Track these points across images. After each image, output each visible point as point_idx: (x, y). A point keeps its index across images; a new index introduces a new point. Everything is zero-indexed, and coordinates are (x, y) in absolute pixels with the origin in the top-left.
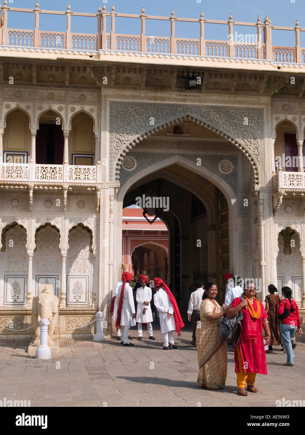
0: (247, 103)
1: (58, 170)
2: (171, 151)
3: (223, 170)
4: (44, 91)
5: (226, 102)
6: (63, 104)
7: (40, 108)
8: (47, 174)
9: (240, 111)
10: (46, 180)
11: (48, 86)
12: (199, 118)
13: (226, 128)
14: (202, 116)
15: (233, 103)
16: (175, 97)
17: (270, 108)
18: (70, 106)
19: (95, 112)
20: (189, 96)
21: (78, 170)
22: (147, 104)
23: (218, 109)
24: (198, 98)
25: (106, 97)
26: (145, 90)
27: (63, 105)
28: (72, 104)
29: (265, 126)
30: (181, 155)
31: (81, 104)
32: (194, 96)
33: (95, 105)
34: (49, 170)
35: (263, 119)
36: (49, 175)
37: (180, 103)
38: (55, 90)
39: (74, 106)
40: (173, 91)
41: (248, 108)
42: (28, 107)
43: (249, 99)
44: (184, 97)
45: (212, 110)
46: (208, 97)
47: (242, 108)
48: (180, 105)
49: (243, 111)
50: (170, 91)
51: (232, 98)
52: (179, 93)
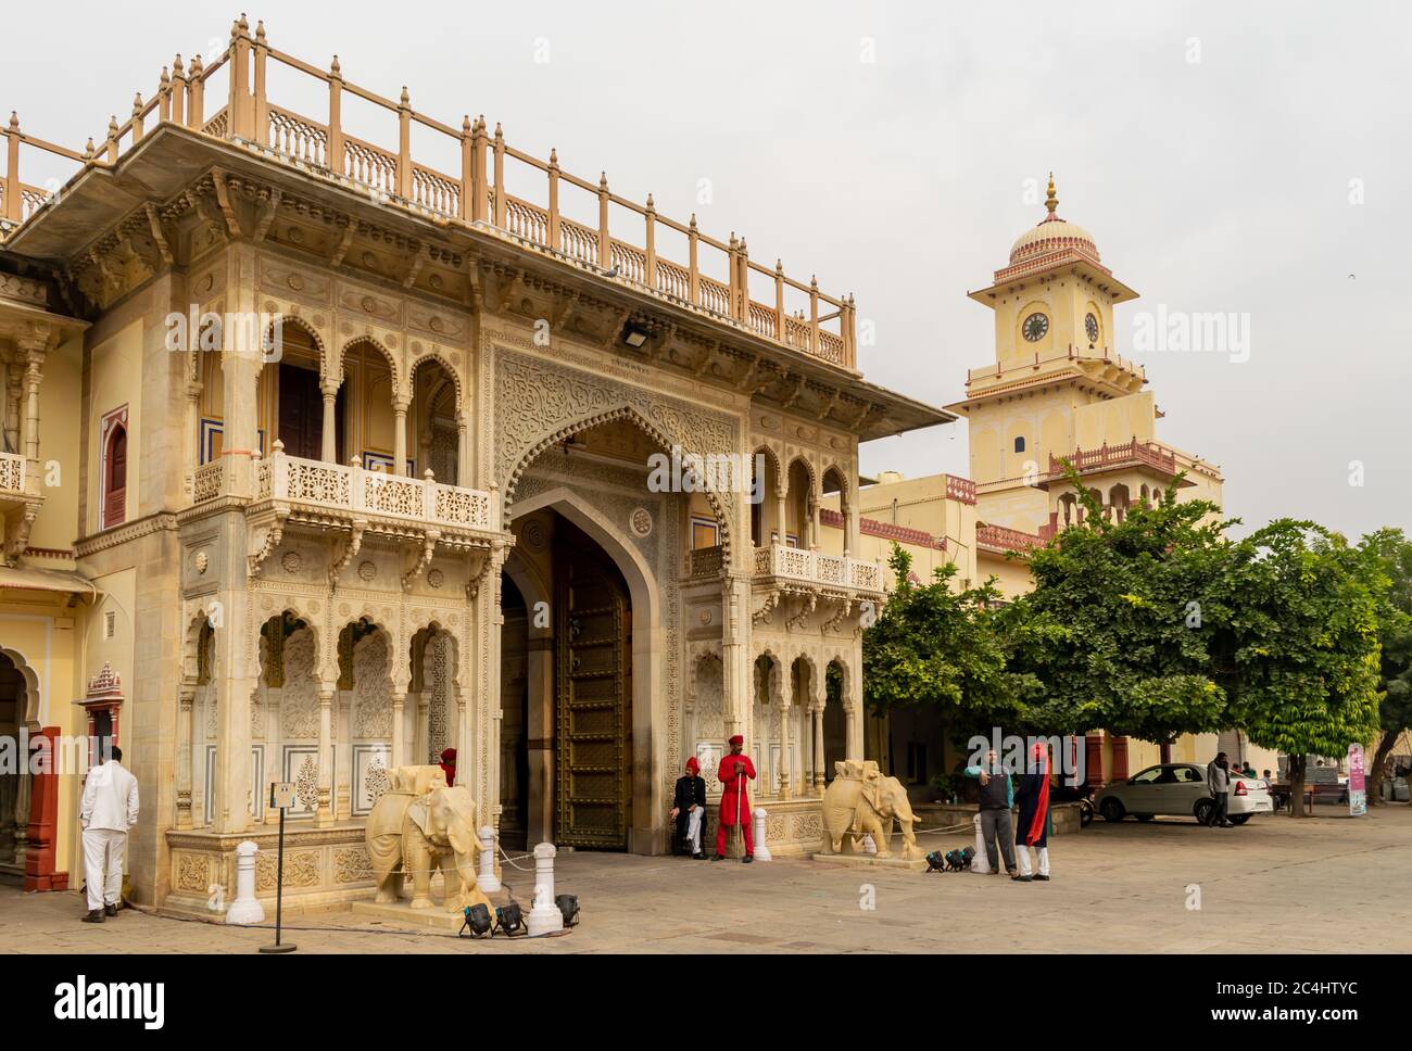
1: (413, 490)
2: (553, 476)
3: (637, 529)
4: (356, 289)
5: (688, 394)
6: (397, 329)
7: (347, 330)
8: (390, 498)
10: (388, 513)
11: (365, 278)
12: (646, 416)
14: (651, 413)
16: (610, 363)
18: (412, 339)
19: (461, 365)
20: (633, 367)
21: (454, 498)
23: (676, 405)
25: (489, 333)
26: (561, 336)
27: (397, 334)
28: (416, 335)
30: (569, 486)
31: (434, 340)
32: (639, 369)
33: (463, 349)
34: (394, 488)
36: (394, 501)
38: (380, 292)
39: (421, 340)
40: (606, 350)
42: (319, 322)
44: (625, 368)
46: (661, 378)
48: (616, 383)
51: (695, 386)
52: (615, 357)
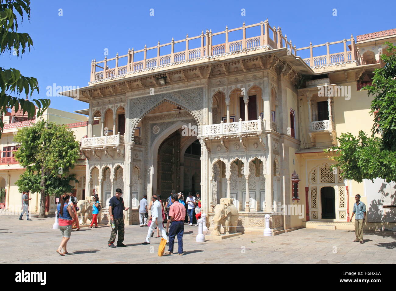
0: (194, 85)
1: (103, 139)
4: (107, 99)
6: (113, 104)
7: (105, 108)
8: (99, 142)
9: (191, 91)
11: (108, 97)
12: (170, 100)
13: (183, 103)
15: (187, 87)
16: (158, 90)
17: (207, 85)
20: (165, 88)
21: (110, 138)
22: (146, 97)
23: (179, 93)
24: (169, 88)
25: (128, 97)
29: (204, 97)
30: (181, 121)
31: (120, 103)
32: (167, 87)
33: (125, 102)
34: (100, 139)
35: (203, 93)
39: (117, 104)
41: (195, 88)
43: (195, 82)
44: (162, 89)
45: (176, 94)
46: (174, 87)
47: (192, 89)
48: (161, 94)
49: (193, 91)
50: (156, 87)
51: (186, 84)
52: (160, 88)
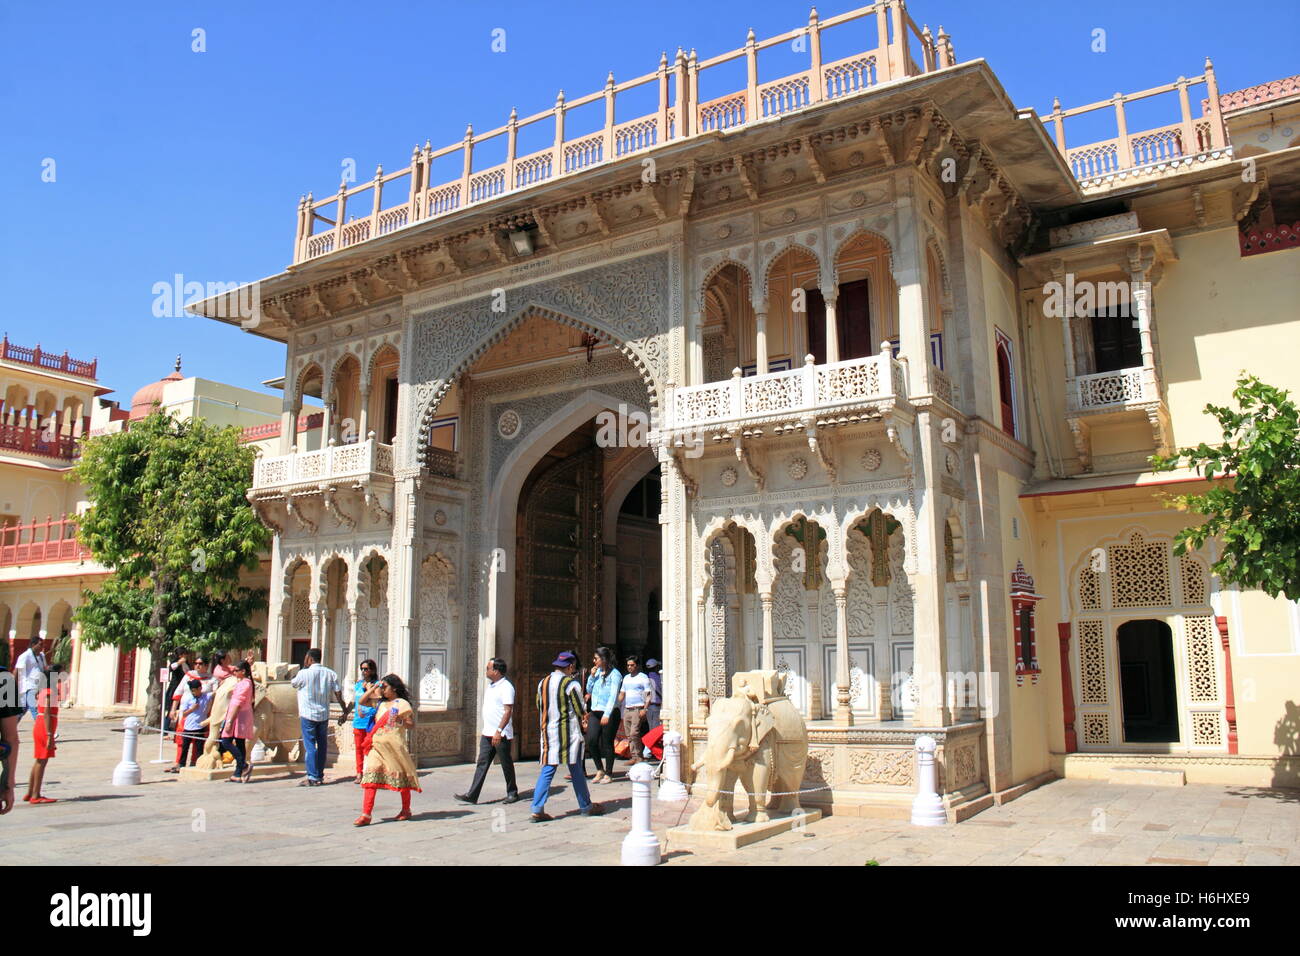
0: (632, 248)
9: (624, 270)
13: (595, 314)
15: (608, 255)
22: (467, 303)
24: (546, 266)
29: (671, 288)
35: (667, 275)
37: (517, 285)
45: (571, 283)
47: (626, 264)
50: (501, 267)
